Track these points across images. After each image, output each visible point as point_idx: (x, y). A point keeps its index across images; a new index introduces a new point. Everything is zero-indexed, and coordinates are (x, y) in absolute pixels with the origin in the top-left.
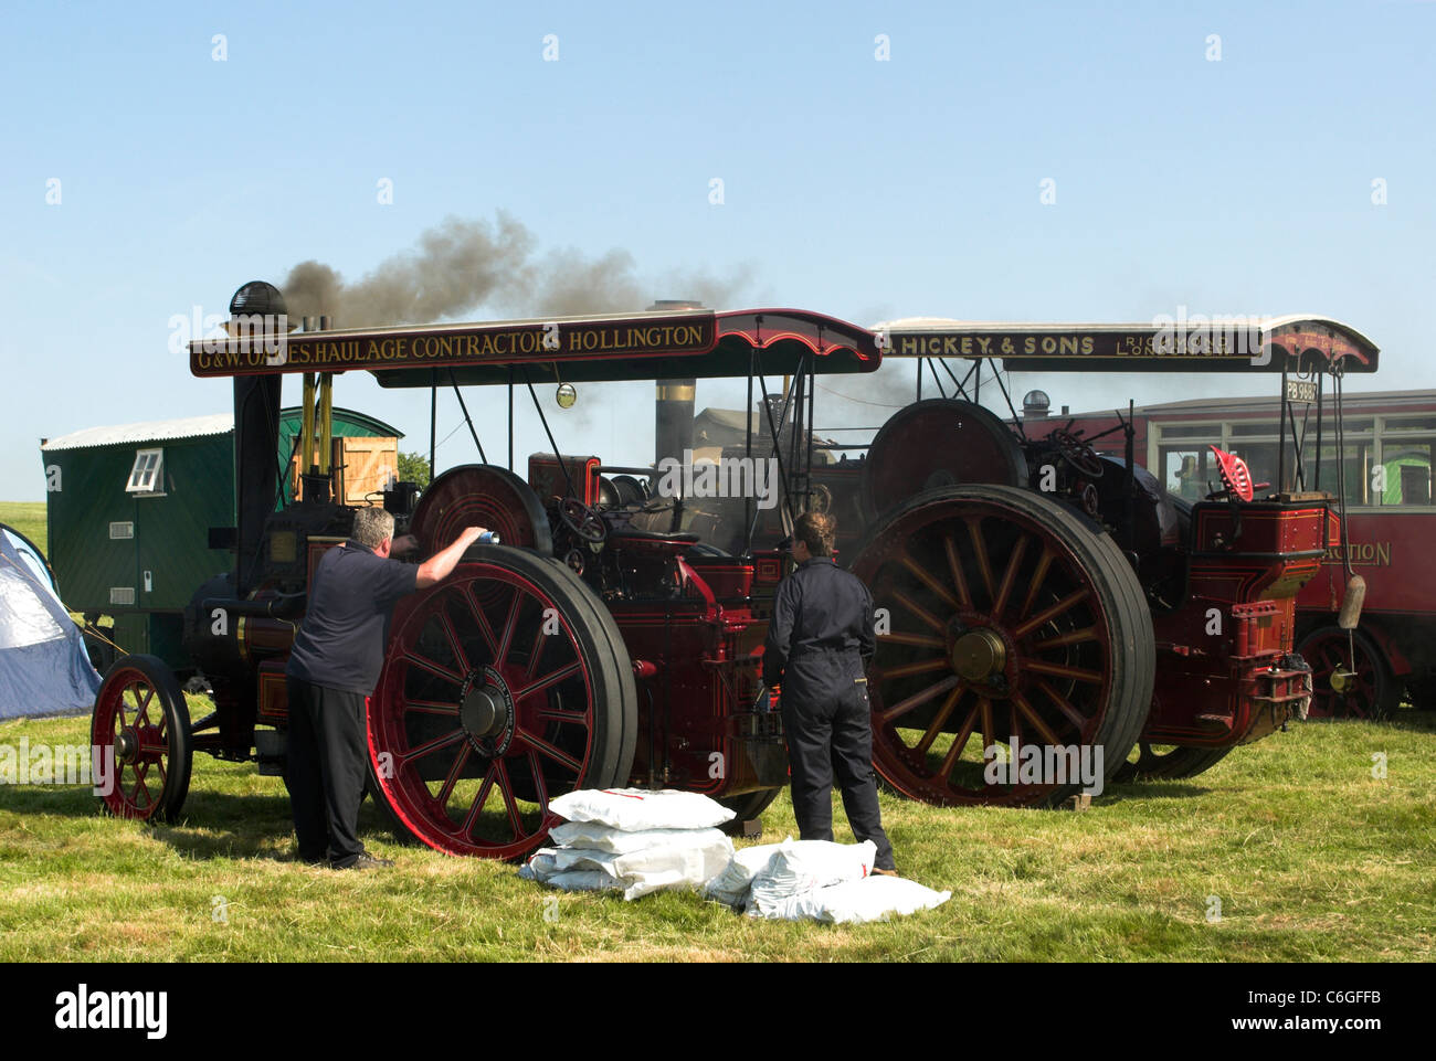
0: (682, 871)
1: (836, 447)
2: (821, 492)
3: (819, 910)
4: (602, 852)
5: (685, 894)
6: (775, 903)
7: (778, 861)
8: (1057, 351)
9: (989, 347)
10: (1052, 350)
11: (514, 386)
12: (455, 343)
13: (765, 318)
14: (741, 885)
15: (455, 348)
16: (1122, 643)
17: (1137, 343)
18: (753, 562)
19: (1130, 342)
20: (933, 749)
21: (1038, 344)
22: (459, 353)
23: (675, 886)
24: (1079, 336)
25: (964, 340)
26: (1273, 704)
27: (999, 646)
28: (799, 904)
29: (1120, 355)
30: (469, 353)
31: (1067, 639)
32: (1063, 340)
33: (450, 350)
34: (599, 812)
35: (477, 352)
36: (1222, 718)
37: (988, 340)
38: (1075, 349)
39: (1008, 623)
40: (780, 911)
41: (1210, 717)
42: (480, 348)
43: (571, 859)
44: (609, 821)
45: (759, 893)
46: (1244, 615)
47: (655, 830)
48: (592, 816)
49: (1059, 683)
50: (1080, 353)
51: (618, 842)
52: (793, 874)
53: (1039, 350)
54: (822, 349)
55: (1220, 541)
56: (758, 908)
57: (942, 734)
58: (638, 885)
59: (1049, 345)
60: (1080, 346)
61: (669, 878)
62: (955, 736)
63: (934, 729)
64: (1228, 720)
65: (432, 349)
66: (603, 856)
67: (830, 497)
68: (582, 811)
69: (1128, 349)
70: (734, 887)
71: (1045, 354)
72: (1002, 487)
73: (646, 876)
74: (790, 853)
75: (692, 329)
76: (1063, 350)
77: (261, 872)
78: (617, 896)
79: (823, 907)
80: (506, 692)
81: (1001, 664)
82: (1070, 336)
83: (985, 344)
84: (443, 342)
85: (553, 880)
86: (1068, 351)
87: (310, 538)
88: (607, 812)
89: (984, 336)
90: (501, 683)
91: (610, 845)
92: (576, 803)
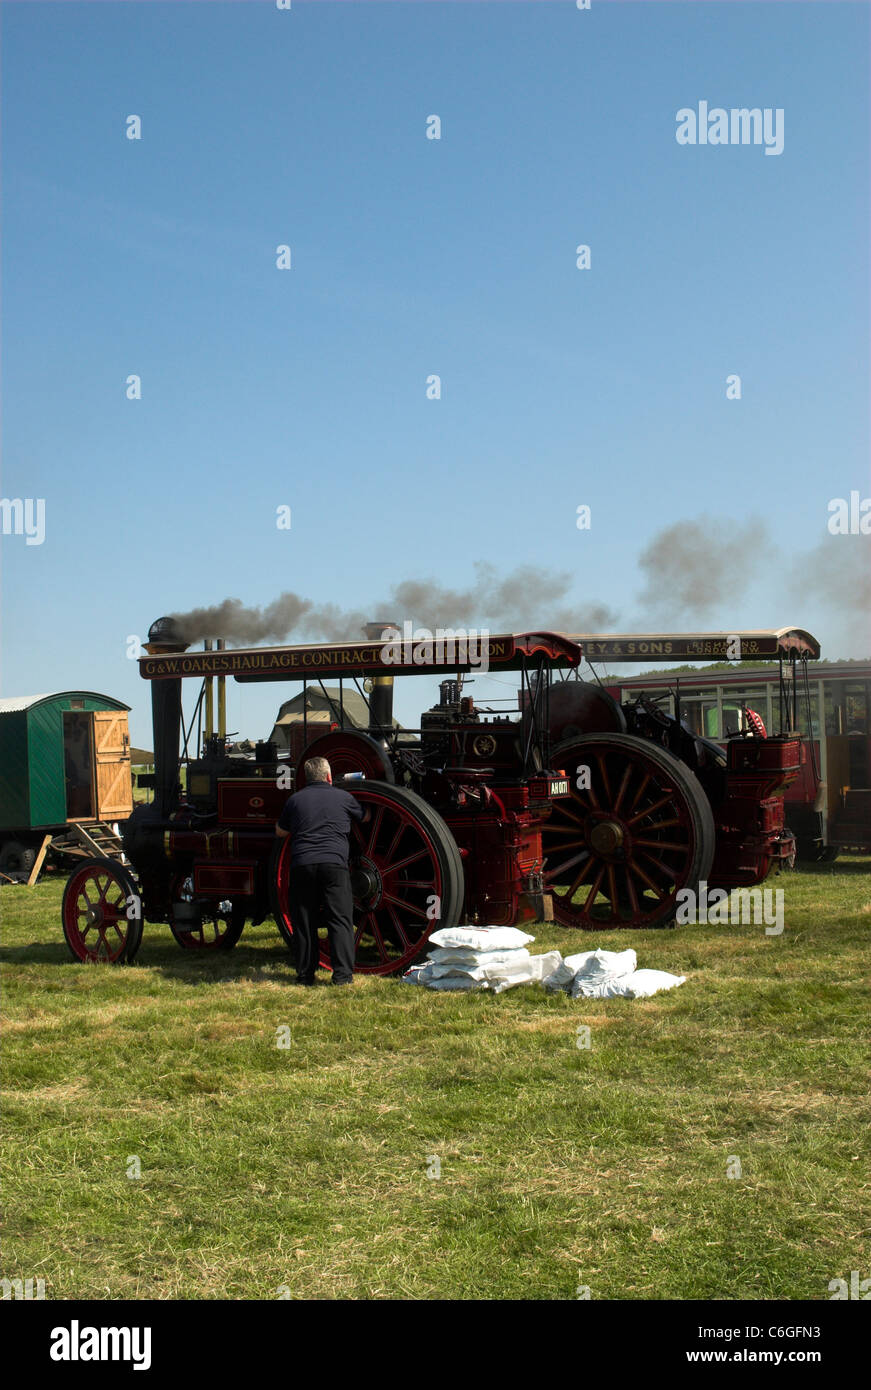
0: (530, 973)
1: (492, 712)
2: (489, 740)
3: (625, 990)
4: (465, 965)
5: (536, 986)
6: (592, 989)
7: (593, 964)
8: (649, 651)
9: (605, 649)
10: (645, 651)
11: (343, 680)
12: (333, 656)
13: (532, 638)
14: (570, 979)
15: (333, 659)
16: (701, 826)
17: (700, 645)
18: (528, 785)
19: (695, 645)
20: (574, 900)
21: (637, 647)
22: (336, 661)
23: (525, 983)
24: (664, 642)
25: (589, 645)
26: (781, 859)
27: (618, 830)
28: (609, 989)
29: (689, 653)
30: (343, 661)
31: (656, 826)
32: (653, 644)
33: (329, 660)
34: (464, 941)
35: (349, 661)
36: (753, 869)
37: (604, 645)
38: (660, 649)
39: (624, 817)
40: (596, 993)
41: (745, 868)
42: (350, 658)
43: (444, 971)
44: (474, 946)
45: (582, 983)
46: (766, 807)
47: (496, 950)
48: (460, 944)
49: (654, 851)
50: (664, 652)
51: (479, 958)
52: (603, 971)
53: (638, 651)
54: (554, 655)
55: (747, 763)
56: (582, 992)
57: (581, 887)
58: (504, 984)
59: (644, 648)
60: (664, 648)
61: (523, 978)
62: (591, 886)
63: (575, 886)
64: (756, 869)
65: (317, 659)
66: (466, 968)
67: (495, 743)
68: (451, 941)
69: (695, 650)
70: (564, 981)
71: (641, 652)
72: (618, 734)
73: (508, 978)
74: (602, 959)
75: (497, 645)
76: (653, 650)
77: (240, 990)
78: (491, 991)
79: (627, 989)
80: (376, 871)
81: (621, 842)
82: (657, 642)
83: (602, 648)
84: (324, 655)
85: (434, 984)
86: (656, 651)
87: (219, 779)
88: (470, 941)
89: (602, 642)
90: (373, 865)
91: (475, 961)
92: (446, 936)
